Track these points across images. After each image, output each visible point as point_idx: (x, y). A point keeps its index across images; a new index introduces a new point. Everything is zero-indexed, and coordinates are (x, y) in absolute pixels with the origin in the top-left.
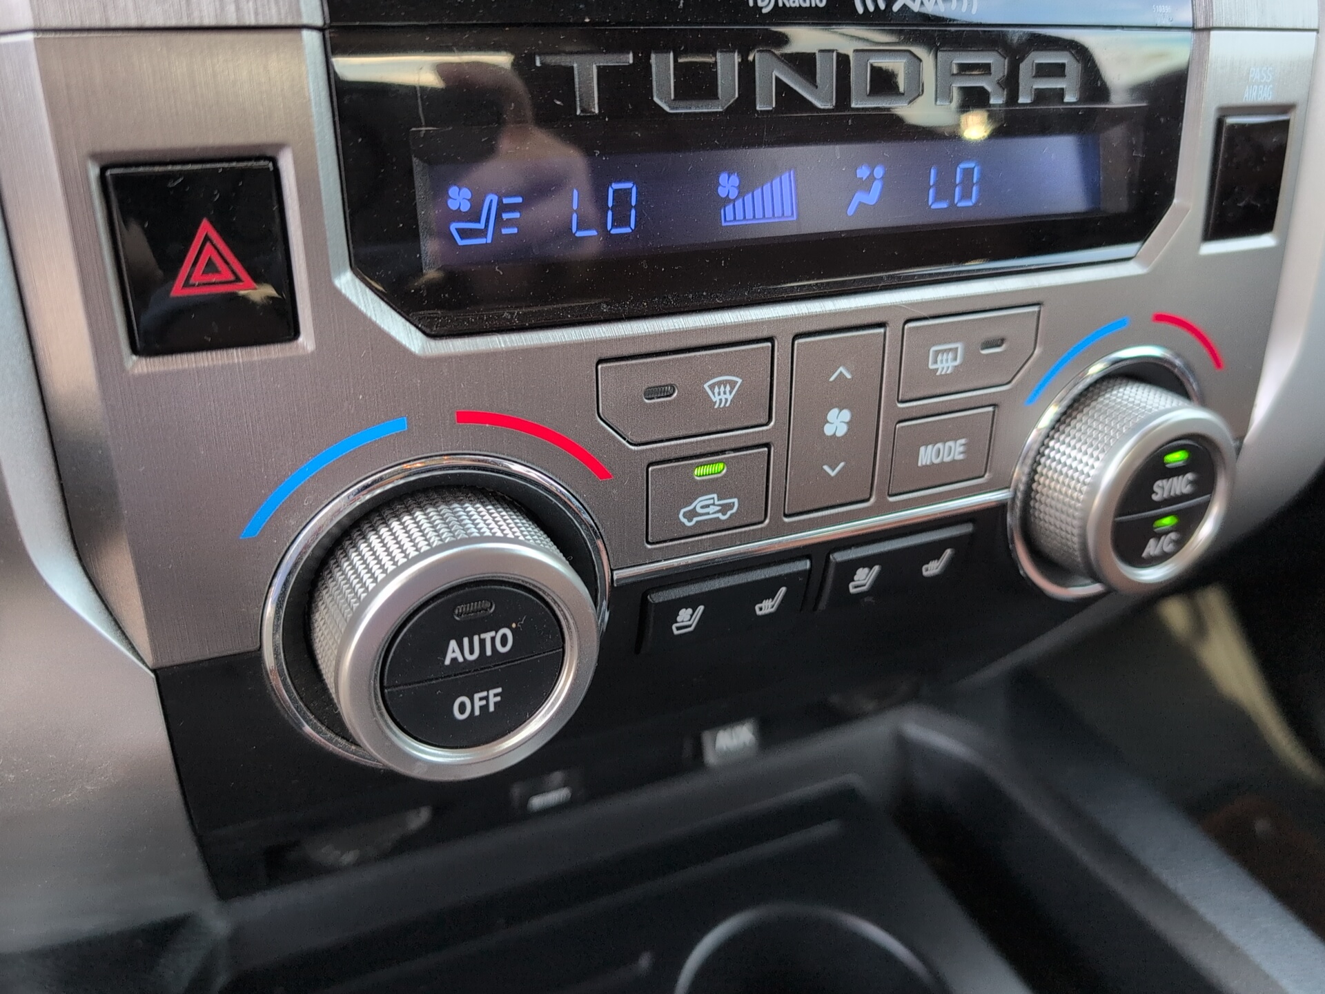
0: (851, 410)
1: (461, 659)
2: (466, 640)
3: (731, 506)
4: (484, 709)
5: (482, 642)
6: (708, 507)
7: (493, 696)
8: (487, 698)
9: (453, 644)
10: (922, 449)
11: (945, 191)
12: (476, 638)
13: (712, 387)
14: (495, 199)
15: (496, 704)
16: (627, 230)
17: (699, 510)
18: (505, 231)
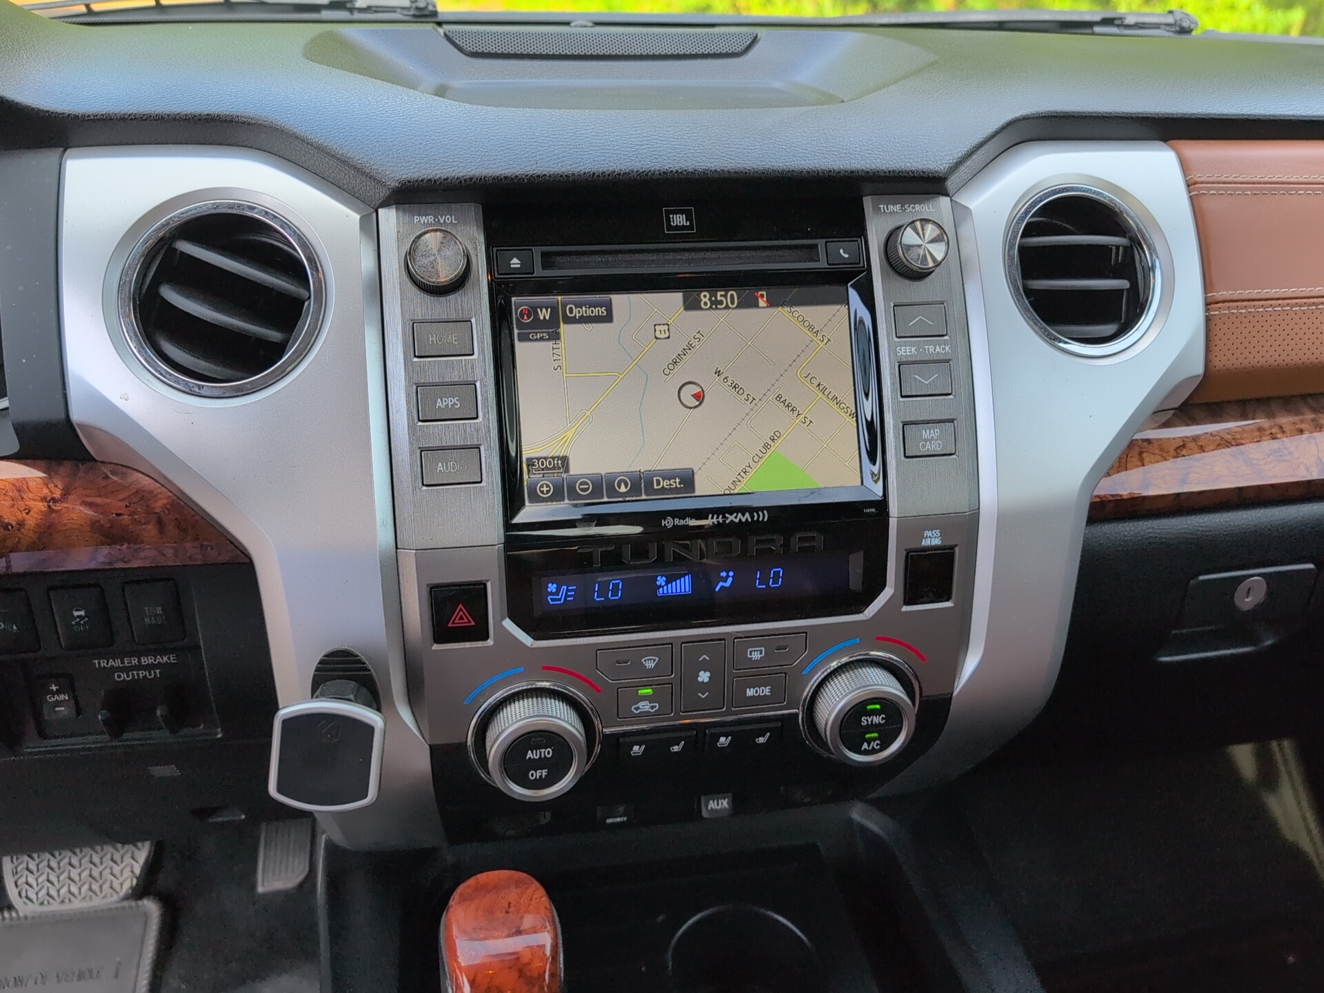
0: (710, 672)
1: (532, 758)
2: (534, 751)
3: (655, 707)
4: (541, 776)
5: (540, 753)
6: (645, 706)
7: (544, 772)
8: (542, 773)
9: (530, 752)
10: (748, 690)
11: (764, 580)
12: (538, 751)
13: (645, 661)
14: (565, 587)
15: (545, 776)
16: (617, 598)
17: (640, 707)
18: (568, 599)
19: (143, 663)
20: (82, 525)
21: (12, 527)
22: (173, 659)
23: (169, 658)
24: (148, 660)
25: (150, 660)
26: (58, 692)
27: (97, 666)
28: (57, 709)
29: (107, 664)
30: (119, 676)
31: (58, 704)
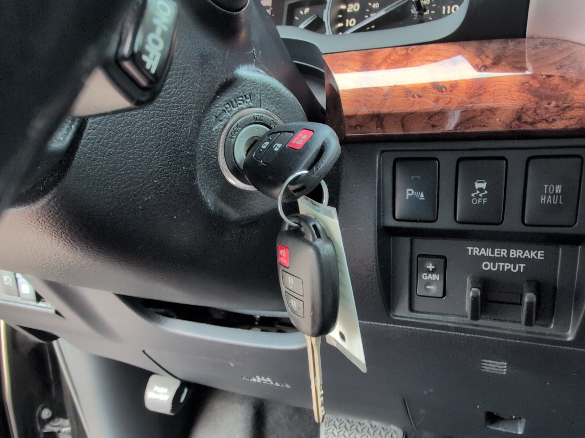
19: (511, 256)
20: (510, 86)
21: (446, 89)
22: (540, 255)
23: (536, 255)
24: (516, 253)
25: (518, 254)
26: (433, 271)
27: (470, 253)
28: (428, 287)
29: (479, 252)
30: (486, 266)
31: (429, 283)
